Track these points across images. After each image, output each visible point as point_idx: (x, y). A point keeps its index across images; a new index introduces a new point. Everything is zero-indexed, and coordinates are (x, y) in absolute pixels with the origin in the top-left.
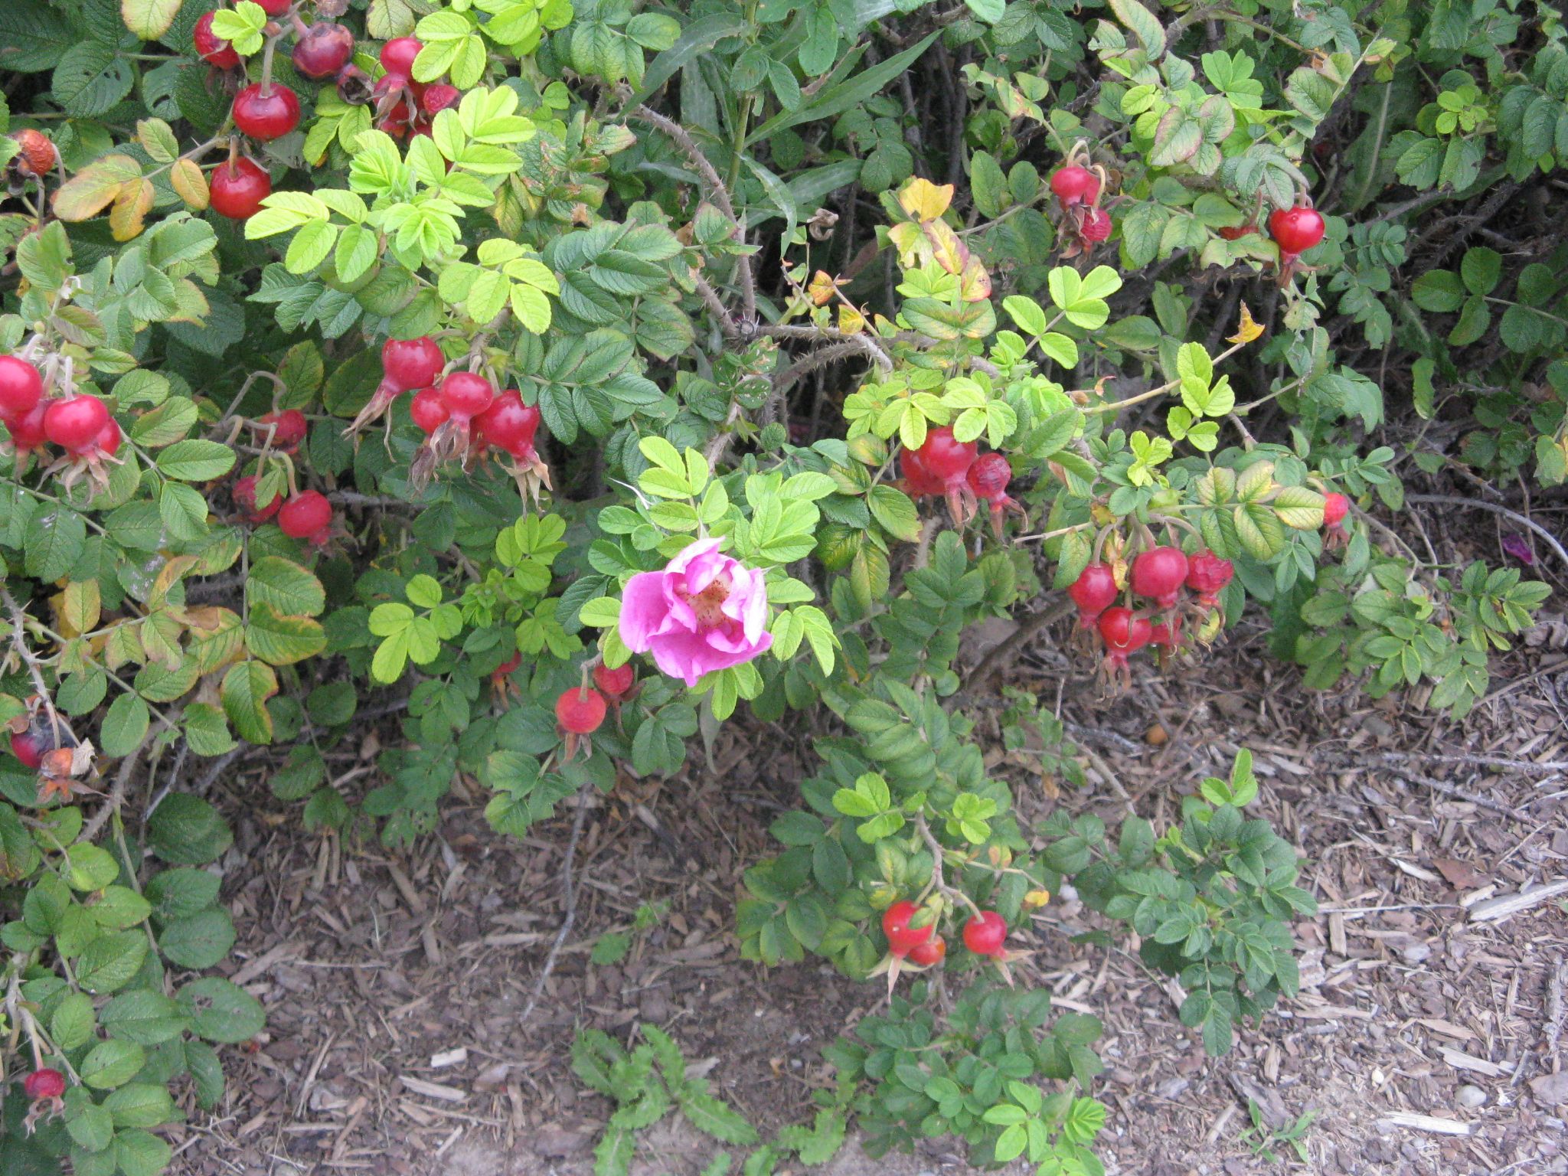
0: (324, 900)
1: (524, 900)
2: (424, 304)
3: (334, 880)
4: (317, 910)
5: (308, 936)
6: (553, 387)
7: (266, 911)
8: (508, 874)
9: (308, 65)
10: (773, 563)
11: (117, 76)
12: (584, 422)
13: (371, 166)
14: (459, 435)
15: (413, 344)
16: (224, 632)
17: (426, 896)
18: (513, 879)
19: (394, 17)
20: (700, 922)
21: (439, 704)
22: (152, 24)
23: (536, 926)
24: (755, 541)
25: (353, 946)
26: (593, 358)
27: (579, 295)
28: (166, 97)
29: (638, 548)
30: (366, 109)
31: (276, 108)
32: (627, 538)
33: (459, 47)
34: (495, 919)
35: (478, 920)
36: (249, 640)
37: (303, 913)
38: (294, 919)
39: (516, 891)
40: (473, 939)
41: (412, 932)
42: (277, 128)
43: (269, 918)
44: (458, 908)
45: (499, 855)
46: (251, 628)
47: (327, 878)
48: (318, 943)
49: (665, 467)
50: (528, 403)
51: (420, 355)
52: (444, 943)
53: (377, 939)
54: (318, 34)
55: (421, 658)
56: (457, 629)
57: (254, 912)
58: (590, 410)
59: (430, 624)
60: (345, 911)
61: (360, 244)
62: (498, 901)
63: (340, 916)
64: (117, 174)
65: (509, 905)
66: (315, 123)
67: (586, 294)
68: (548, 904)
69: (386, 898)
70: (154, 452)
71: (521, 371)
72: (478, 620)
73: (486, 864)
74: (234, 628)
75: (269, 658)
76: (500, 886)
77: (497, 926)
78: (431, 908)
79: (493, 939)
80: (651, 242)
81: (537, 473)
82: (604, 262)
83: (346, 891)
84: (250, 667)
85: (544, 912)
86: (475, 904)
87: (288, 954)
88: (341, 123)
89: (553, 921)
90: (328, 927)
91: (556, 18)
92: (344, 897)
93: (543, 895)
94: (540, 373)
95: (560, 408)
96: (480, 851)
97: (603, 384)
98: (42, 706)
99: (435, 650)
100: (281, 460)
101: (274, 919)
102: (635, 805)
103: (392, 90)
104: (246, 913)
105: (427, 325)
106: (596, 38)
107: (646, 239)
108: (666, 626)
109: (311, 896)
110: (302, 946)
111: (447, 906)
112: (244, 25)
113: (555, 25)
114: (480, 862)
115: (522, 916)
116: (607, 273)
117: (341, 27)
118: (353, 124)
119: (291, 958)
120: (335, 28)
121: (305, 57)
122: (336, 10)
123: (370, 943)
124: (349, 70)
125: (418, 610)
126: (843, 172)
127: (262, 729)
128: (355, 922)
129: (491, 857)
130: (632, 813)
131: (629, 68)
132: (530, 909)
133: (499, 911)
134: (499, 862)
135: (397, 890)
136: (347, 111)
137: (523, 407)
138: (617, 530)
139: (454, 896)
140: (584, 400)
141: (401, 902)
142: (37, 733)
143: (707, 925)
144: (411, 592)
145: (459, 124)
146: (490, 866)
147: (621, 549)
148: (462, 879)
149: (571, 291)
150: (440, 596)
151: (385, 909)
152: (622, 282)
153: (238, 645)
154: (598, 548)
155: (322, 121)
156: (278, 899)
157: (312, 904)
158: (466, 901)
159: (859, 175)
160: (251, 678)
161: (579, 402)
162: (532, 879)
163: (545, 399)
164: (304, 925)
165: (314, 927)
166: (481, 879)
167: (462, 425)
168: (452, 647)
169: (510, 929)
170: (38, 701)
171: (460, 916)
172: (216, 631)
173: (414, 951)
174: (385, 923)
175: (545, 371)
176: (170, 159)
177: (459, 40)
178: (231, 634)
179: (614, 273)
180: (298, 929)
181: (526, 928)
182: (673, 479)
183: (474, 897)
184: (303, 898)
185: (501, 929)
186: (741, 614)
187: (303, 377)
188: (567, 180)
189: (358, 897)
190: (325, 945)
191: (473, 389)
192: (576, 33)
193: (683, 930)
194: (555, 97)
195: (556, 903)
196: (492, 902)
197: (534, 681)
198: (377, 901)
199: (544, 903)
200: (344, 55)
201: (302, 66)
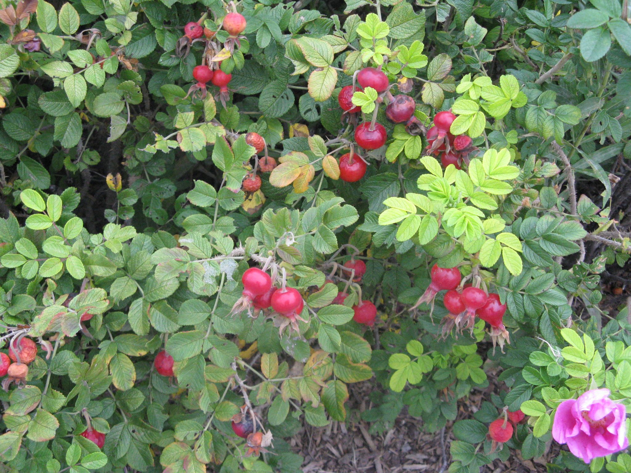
0: (331, 441)
1: (421, 448)
2: (455, 252)
3: (335, 431)
4: (328, 446)
5: (324, 458)
6: (514, 293)
7: (306, 445)
8: (413, 435)
9: (394, 117)
10: (625, 397)
11: (288, 98)
12: (528, 312)
13: (439, 188)
14: (471, 319)
15: (448, 270)
16: (324, 365)
17: (376, 442)
18: (416, 437)
19: (435, 93)
20: (500, 465)
21: (418, 401)
22: (322, 94)
23: (426, 461)
24: (617, 385)
25: (344, 464)
26: (536, 280)
27: (532, 252)
28: (310, 110)
29: (550, 374)
30: (419, 138)
31: (376, 136)
32: (544, 368)
33: (473, 119)
34: (408, 457)
35: (400, 456)
36: (335, 370)
37: (322, 446)
38: (318, 449)
39: (417, 443)
40: (397, 465)
41: (370, 460)
42: (375, 145)
43: (307, 448)
44: (391, 450)
45: (409, 425)
46: (336, 364)
47: (332, 430)
48: (328, 461)
49: (575, 347)
50: (503, 303)
51: (451, 276)
52: (385, 466)
53: (355, 462)
54: (400, 101)
55: (413, 382)
56: (430, 369)
57: (300, 445)
58: (531, 307)
59: (418, 365)
60: (340, 446)
61: (430, 224)
62: (409, 448)
63: (338, 449)
64: (297, 162)
65: (414, 450)
66: (392, 142)
67: (536, 252)
68: (431, 451)
69: (358, 442)
70: (317, 310)
71: (498, 284)
72: (441, 365)
73: (403, 428)
74: (329, 364)
75: (344, 379)
76: (410, 441)
77: (408, 460)
78: (379, 448)
79: (407, 467)
80: (571, 230)
81: (504, 336)
82: (547, 238)
83: (340, 437)
84: (336, 384)
85: (429, 455)
86: (399, 448)
87: (316, 466)
88: (406, 144)
89: (433, 459)
90: (333, 454)
91: (518, 102)
92: (340, 439)
93: (429, 446)
94: (508, 286)
95: (516, 304)
96: (400, 422)
97: (539, 295)
98: (248, 410)
99: (421, 377)
100: (356, 288)
101: (309, 448)
102: (471, 405)
103: (439, 137)
104: (297, 445)
105: (456, 261)
106: (538, 115)
107: (569, 227)
108: (575, 432)
109: (325, 438)
110: (321, 462)
111: (386, 448)
112: (368, 100)
113: (517, 106)
114: (400, 427)
115: (420, 456)
116: (548, 243)
117: (410, 98)
118: (412, 144)
119: (317, 468)
120: (408, 99)
121: (393, 113)
122: (407, 89)
123: (351, 463)
124: (413, 119)
125: (412, 358)
126: (615, 149)
127: (341, 415)
128: (345, 453)
129: (405, 425)
130: (470, 409)
131: (555, 132)
132: (423, 453)
133: (409, 452)
134: (409, 428)
135: (363, 438)
136: (410, 138)
137: (500, 304)
138: (539, 363)
139: (389, 443)
140: (529, 301)
141: (365, 444)
142: (245, 422)
143: (503, 466)
144: (409, 348)
145: (482, 168)
146: (404, 430)
147: (541, 373)
148: (393, 436)
149: (528, 249)
150: (422, 351)
151: (358, 447)
152: (556, 249)
153: (330, 373)
154: (528, 370)
155: (396, 141)
156: (311, 439)
157: (326, 442)
158: (395, 446)
159: (622, 151)
160: (336, 388)
161: (527, 301)
162: (424, 438)
163: (510, 299)
164: (322, 452)
165: (326, 453)
166: (401, 436)
167: (472, 314)
168: (428, 377)
169: (414, 462)
170: (246, 408)
171: (392, 454)
172: (321, 365)
173: (371, 469)
174: (358, 454)
175: (511, 286)
176: (323, 155)
177: (474, 115)
178: (327, 367)
179: (552, 244)
180: (319, 454)
181: (422, 462)
182: (578, 352)
183: (398, 445)
184: (322, 439)
185: (410, 462)
186: (617, 431)
187: (361, 240)
188: (523, 187)
189: (346, 440)
190: (331, 463)
191: (478, 297)
192: (528, 112)
193: (492, 468)
194: (512, 138)
195: (435, 450)
196: (406, 448)
197: (458, 386)
198: (354, 442)
199: (429, 450)
200: (411, 111)
201: (391, 117)
